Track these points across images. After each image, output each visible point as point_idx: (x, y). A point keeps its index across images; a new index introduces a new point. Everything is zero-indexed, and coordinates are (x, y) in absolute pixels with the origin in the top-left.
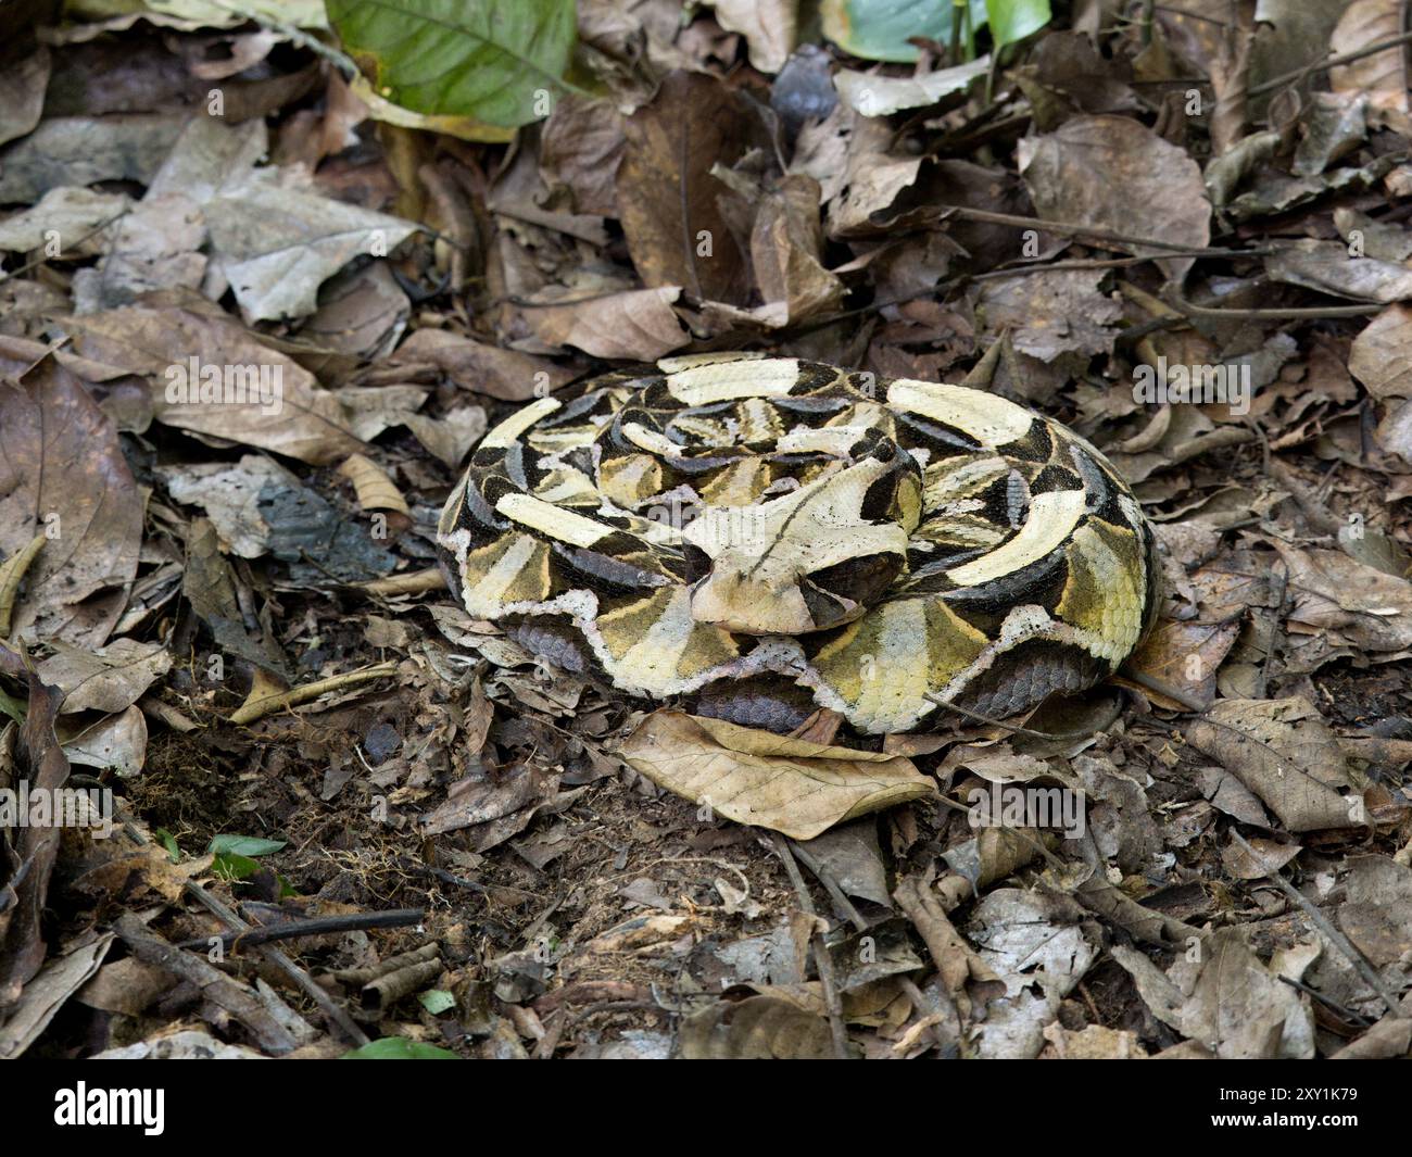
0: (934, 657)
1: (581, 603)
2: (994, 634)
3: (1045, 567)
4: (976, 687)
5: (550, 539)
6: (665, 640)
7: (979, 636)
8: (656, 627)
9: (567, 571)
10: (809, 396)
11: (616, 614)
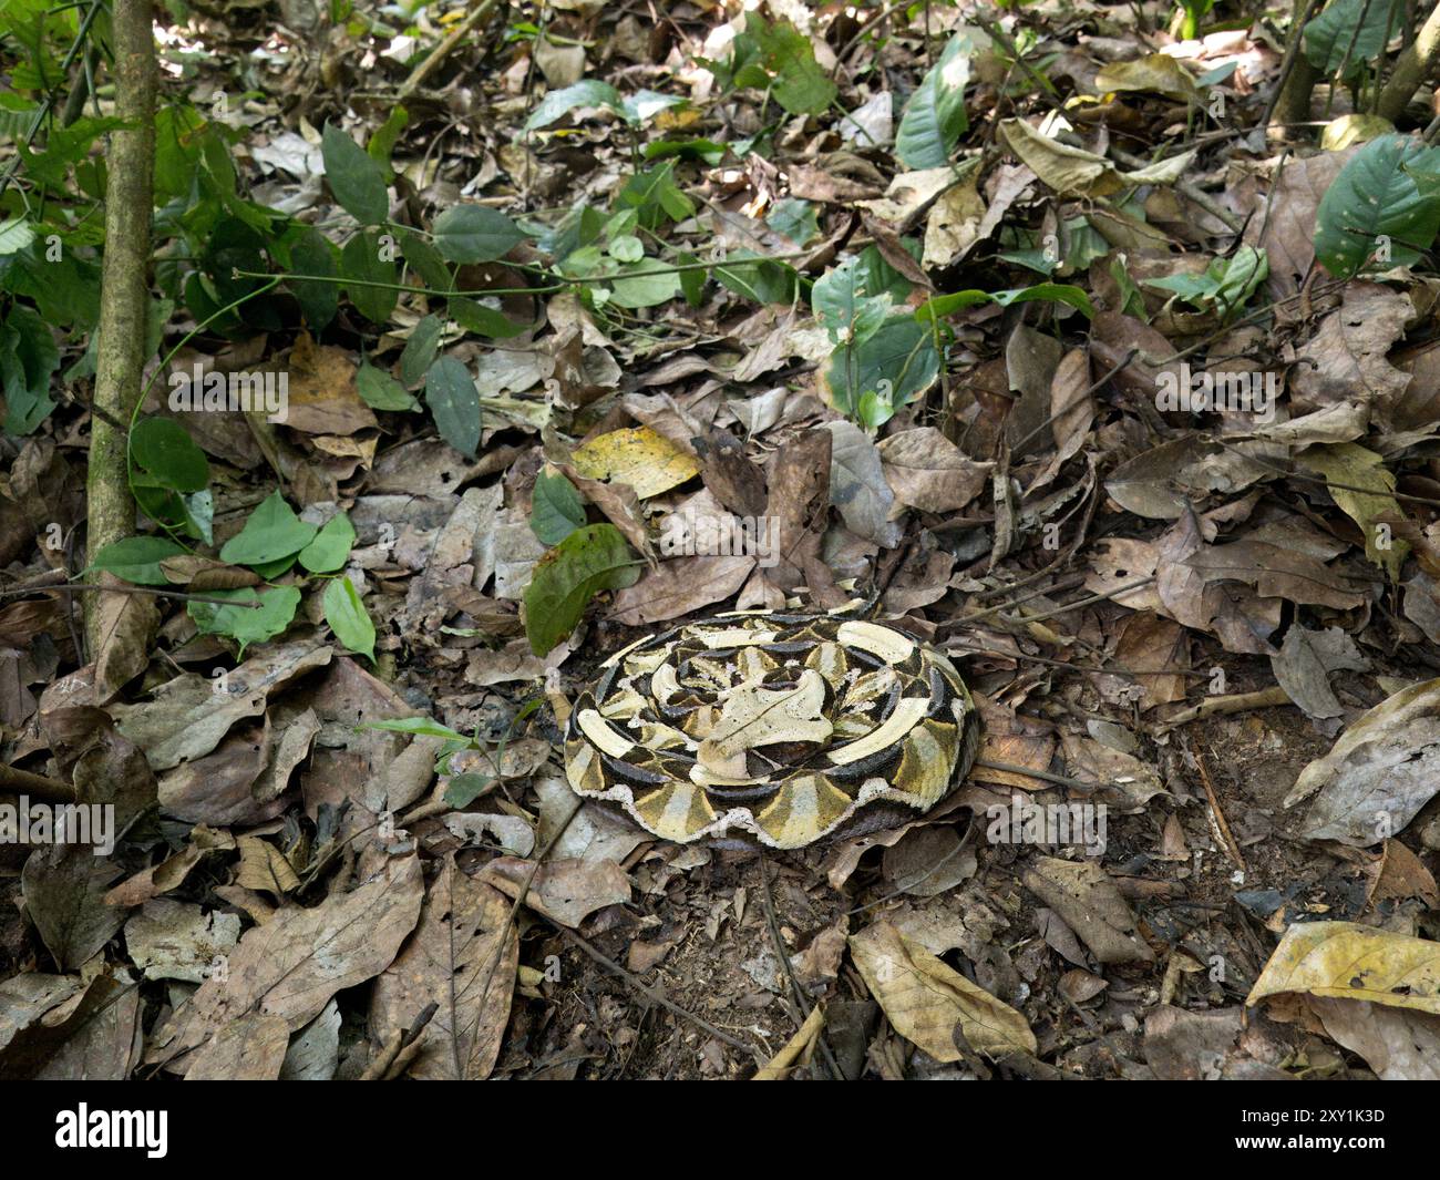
0: (822, 812)
1: (621, 792)
2: (855, 796)
3: (888, 754)
4: (843, 826)
5: (600, 750)
6: (675, 815)
7: (846, 797)
8: (668, 807)
9: (612, 772)
10: (787, 642)
11: (645, 800)
